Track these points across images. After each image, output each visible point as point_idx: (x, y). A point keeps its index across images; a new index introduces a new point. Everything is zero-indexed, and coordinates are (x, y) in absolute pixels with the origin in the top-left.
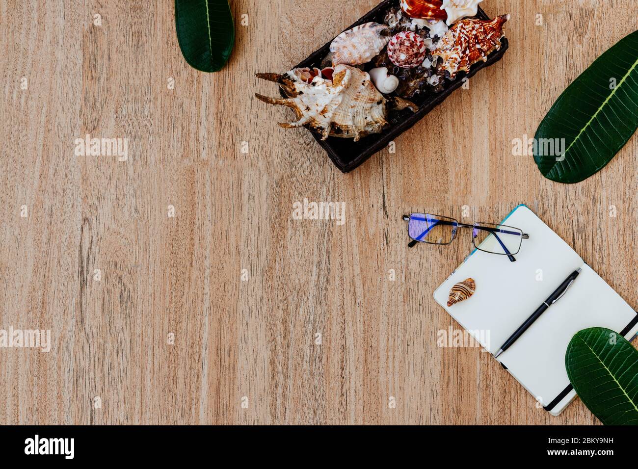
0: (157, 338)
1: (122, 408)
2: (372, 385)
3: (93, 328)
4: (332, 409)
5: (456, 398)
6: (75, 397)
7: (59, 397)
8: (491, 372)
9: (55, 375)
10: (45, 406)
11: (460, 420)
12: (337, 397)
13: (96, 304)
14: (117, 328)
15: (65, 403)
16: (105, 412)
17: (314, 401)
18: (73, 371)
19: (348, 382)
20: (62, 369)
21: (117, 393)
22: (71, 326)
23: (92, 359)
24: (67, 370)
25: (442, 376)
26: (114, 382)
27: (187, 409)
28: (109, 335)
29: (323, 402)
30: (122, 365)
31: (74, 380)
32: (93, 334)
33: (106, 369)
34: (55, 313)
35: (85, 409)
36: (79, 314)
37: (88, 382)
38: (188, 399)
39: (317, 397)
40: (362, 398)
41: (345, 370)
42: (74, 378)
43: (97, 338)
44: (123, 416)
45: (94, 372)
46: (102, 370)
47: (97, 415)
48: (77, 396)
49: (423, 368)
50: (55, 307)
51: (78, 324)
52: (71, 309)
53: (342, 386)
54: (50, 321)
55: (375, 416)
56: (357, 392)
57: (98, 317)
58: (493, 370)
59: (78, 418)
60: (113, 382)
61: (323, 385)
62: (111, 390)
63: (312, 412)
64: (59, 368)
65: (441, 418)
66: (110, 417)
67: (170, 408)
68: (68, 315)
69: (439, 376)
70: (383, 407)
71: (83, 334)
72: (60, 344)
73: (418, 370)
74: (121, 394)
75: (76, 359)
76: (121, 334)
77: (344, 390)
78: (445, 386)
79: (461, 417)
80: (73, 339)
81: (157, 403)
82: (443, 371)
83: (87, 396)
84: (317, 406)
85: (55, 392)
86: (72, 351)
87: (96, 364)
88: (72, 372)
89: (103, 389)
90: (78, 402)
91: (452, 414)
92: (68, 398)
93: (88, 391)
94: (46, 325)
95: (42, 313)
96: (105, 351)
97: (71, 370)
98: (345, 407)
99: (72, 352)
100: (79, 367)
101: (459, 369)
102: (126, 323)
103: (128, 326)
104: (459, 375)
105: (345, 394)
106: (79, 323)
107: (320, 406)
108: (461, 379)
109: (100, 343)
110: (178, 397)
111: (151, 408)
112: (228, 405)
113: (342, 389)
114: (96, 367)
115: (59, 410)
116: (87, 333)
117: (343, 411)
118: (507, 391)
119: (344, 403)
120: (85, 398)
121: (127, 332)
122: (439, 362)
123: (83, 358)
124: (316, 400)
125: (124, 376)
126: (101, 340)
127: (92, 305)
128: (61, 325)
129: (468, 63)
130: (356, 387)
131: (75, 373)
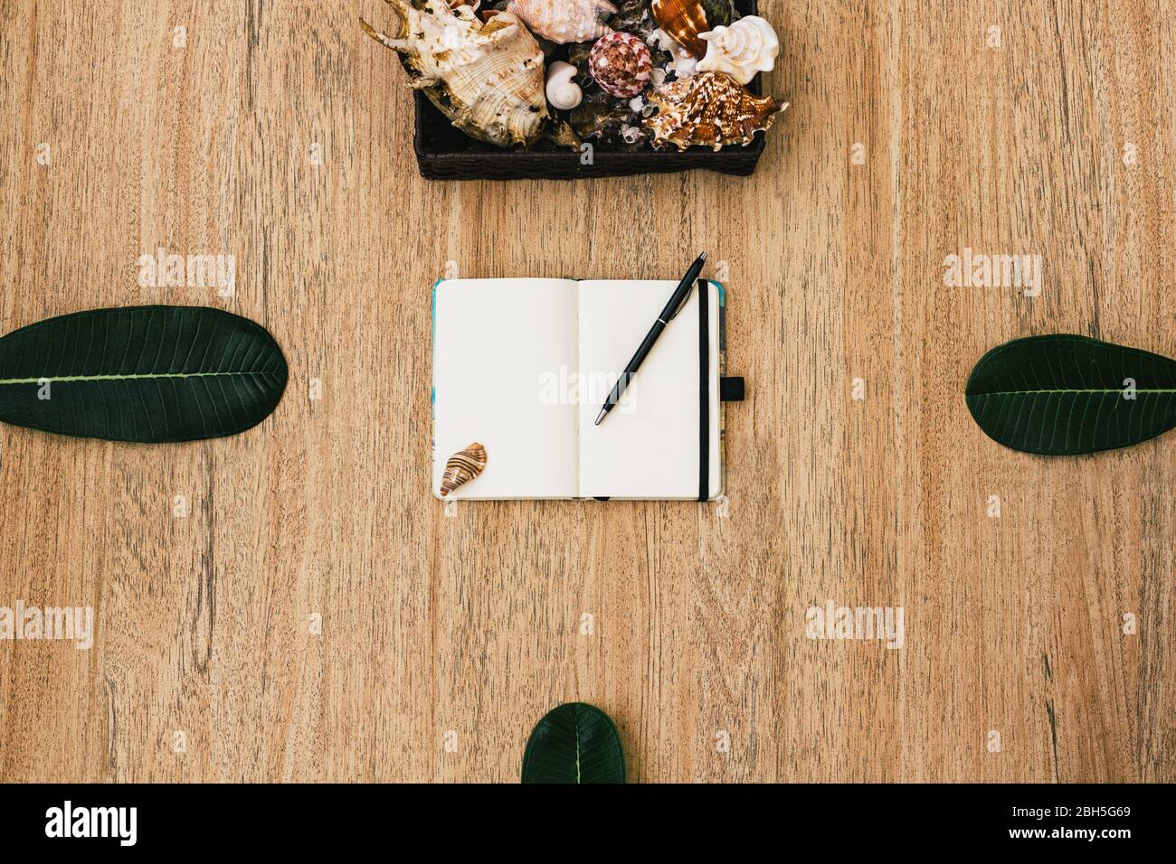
0: (375, 129)
1: (318, 241)
2: (732, 205)
3: (269, 113)
4: (668, 244)
5: (869, 227)
6: (238, 224)
7: (211, 225)
8: (925, 187)
9: (204, 189)
10: (186, 239)
11: (875, 262)
12: (675, 226)
13: (274, 74)
14: (310, 113)
15: (221, 234)
16: (289, 248)
17: (636, 232)
18: (235, 182)
19: (693, 201)
20: (216, 179)
21: (310, 218)
22: (232, 109)
23: (267, 163)
24: (224, 181)
25: (845, 193)
26: (305, 200)
27: (426, 244)
28: (296, 124)
29: (653, 234)
30: (317, 172)
31: (236, 196)
32: (269, 122)
33: (290, 178)
34: (204, 89)
35: (254, 244)
36: (244, 89)
37: (259, 200)
38: (428, 227)
39: (643, 225)
40: (716, 227)
41: (687, 181)
42: (235, 193)
43: (275, 129)
44: (319, 254)
45: (271, 185)
46: (284, 181)
47: (275, 253)
48: (241, 224)
49: (814, 180)
50: (205, 80)
51: (244, 106)
52: (232, 82)
53: (684, 207)
54: (197, 101)
55: (738, 255)
56: (708, 217)
57: (278, 96)
58: (928, 183)
59: (243, 258)
60: (302, 200)
61: (651, 205)
62: (298, 213)
63: (634, 248)
64: (212, 177)
65: (844, 260)
66: (297, 256)
67: (398, 242)
68: (226, 93)
69: (840, 192)
70: (750, 242)
71: (251, 122)
72: (213, 138)
73: (807, 183)
74: (316, 219)
75: (239, 163)
76: (316, 124)
77: (686, 214)
78: (850, 209)
79: (876, 257)
80: (235, 131)
81: (377, 234)
82: (846, 185)
83: (259, 223)
84: (642, 239)
85: (204, 217)
86: (234, 149)
87: (274, 171)
88: (232, 185)
89: (285, 212)
90: (242, 232)
91: (862, 252)
92: (226, 225)
93: (259, 216)
94: (189, 108)
95: (182, 89)
96: (290, 151)
97: (232, 179)
98: (688, 241)
99: (233, 153)
100: (245, 177)
101: (872, 182)
102: (325, 105)
103: (328, 111)
104: (872, 191)
105: (688, 220)
106: (246, 105)
107: (647, 239)
108: (876, 198)
109: (280, 137)
110: (412, 223)
111: (367, 241)
112: (496, 237)
113: (683, 213)
114: (274, 175)
115: (209, 246)
116: (258, 121)
117: (686, 247)
118: (951, 216)
119: (687, 235)
120: (254, 227)
121: (326, 120)
122: (840, 171)
123: (253, 161)
124: (641, 230)
125: (322, 190)
126: (283, 133)
127: (267, 76)
128: (216, 108)
129: (690, 137)
130: (706, 210)
131: (238, 185)
